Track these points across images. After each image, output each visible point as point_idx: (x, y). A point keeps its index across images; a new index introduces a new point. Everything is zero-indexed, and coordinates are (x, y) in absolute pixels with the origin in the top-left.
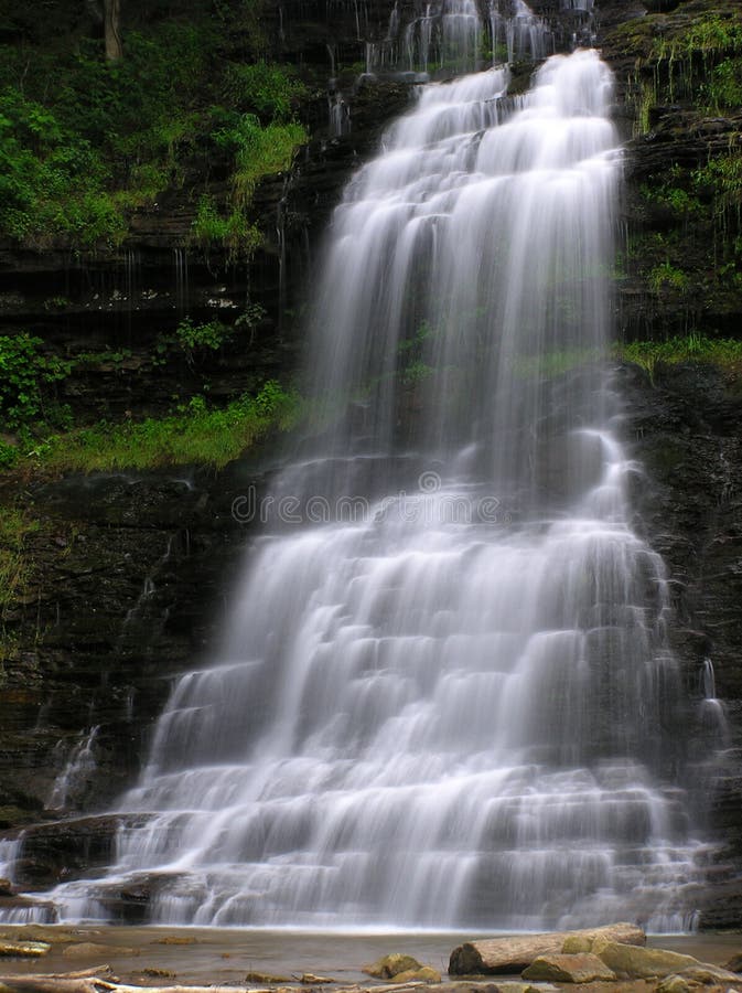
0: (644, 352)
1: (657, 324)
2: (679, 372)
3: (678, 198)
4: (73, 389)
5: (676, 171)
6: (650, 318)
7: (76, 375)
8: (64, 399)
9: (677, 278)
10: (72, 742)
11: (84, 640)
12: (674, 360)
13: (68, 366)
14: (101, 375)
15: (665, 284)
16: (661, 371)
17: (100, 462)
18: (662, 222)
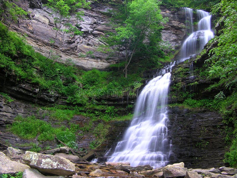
0: (171, 105)
1: (172, 102)
2: (174, 107)
3: (175, 88)
4: (118, 113)
5: (174, 84)
6: (172, 101)
7: (118, 111)
8: (117, 113)
9: (175, 97)
10: (108, 150)
11: (113, 139)
12: (174, 106)
13: (117, 110)
14: (121, 111)
15: (173, 97)
16: (173, 108)
17: (119, 120)
18: (174, 90)
